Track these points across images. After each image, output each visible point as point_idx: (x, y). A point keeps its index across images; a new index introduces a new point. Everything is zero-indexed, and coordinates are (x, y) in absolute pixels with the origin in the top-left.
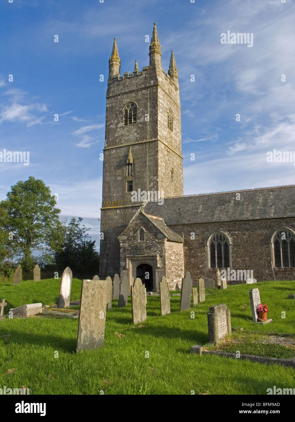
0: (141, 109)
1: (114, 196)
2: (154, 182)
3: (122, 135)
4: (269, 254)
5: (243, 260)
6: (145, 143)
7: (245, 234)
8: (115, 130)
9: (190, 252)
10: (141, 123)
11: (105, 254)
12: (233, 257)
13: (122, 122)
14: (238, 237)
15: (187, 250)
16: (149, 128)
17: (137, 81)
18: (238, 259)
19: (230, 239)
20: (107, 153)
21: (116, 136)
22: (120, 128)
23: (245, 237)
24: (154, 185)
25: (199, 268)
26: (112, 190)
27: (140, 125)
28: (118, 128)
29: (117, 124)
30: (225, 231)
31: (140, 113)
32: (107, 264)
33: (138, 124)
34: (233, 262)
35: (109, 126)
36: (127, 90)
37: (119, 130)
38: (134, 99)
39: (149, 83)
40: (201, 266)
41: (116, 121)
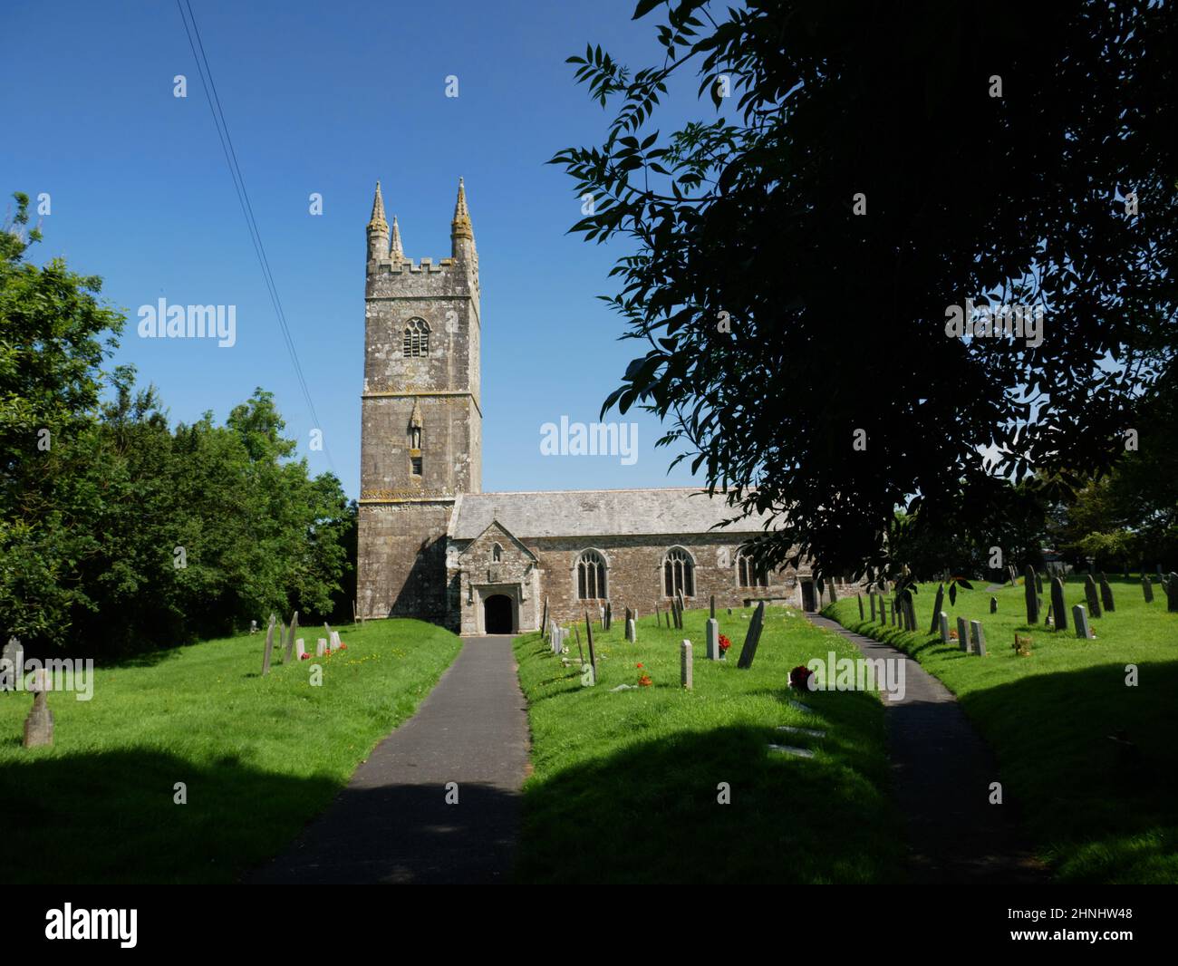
0: (438, 335)
1: (385, 483)
2: (462, 462)
3: (400, 375)
4: (658, 580)
5: (625, 589)
6: (446, 396)
7: (626, 553)
8: (386, 363)
9: (548, 577)
10: (437, 360)
11: (369, 581)
12: (610, 584)
13: (400, 350)
14: (617, 556)
15: (543, 575)
16: (451, 370)
17: (429, 281)
18: (618, 587)
19: (608, 560)
20: (370, 402)
21: (387, 374)
22: (396, 361)
23: (628, 557)
24: (463, 468)
25: (562, 601)
26: (381, 471)
27: (436, 363)
28: (391, 360)
29: (389, 353)
30: (601, 548)
31: (435, 341)
32: (373, 599)
33: (431, 360)
34: (611, 591)
35: (373, 353)
36: (410, 295)
37: (393, 363)
38: (423, 313)
39: (454, 290)
40: (565, 597)
41: (387, 347)
